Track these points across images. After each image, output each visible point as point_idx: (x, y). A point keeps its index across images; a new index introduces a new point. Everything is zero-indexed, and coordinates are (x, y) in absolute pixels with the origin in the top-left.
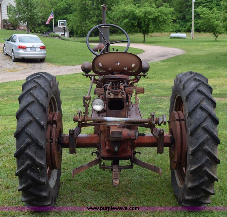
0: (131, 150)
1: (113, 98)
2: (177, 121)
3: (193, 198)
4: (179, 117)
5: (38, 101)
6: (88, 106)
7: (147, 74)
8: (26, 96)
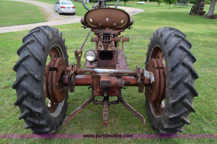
0: (118, 91)
1: (103, 51)
2: (156, 69)
3: (166, 133)
4: (158, 66)
5: (33, 55)
6: (80, 59)
7: (132, 27)
8: (23, 50)
